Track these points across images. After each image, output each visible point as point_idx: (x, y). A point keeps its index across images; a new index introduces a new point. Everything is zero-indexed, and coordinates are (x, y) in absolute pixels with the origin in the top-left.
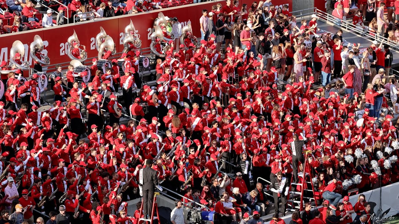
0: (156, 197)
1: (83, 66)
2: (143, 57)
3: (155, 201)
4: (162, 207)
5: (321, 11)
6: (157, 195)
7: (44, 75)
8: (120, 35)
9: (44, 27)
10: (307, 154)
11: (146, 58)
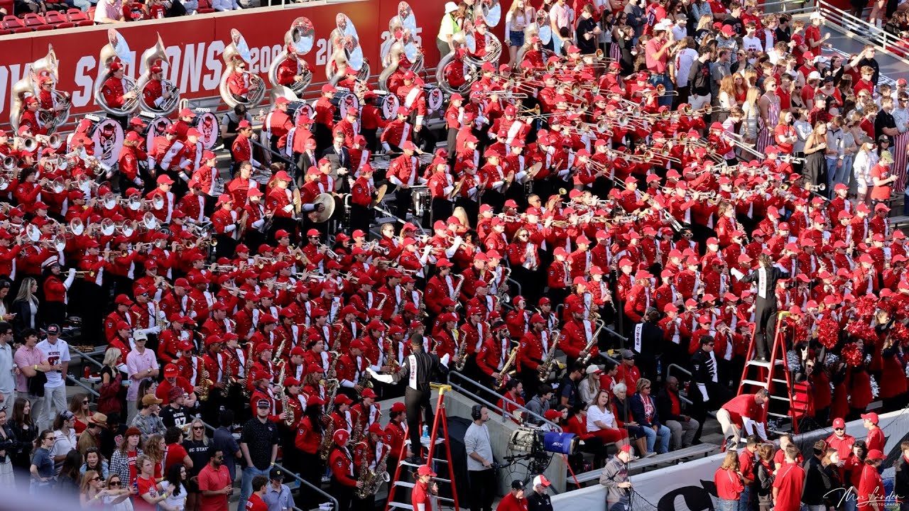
0: (442, 396)
1: (299, 100)
2: (431, 86)
3: (441, 403)
4: (456, 417)
5: (827, 4)
6: (445, 391)
7: (211, 116)
8: (383, 37)
9: (217, 10)
10: (780, 317)
11: (436, 90)
